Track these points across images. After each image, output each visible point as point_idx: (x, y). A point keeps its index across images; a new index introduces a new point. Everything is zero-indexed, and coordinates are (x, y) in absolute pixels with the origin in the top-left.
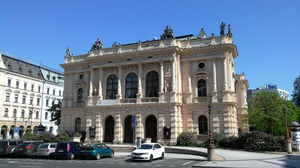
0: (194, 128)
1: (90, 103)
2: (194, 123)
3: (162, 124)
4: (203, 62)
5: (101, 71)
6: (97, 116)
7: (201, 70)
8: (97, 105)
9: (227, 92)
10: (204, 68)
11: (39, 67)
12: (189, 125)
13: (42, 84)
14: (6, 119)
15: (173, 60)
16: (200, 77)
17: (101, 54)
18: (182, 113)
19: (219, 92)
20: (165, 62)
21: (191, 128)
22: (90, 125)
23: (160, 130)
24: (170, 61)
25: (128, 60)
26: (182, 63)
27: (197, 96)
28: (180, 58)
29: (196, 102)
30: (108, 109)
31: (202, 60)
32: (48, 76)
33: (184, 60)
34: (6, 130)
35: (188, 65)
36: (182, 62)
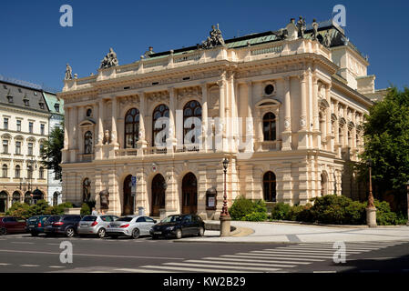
0: (256, 192)
1: (100, 156)
2: (256, 183)
3: (204, 186)
4: (271, 83)
5: (114, 103)
6: (110, 176)
7: (269, 98)
8: (110, 157)
9: (305, 133)
10: (273, 93)
11: (41, 91)
12: (248, 187)
13: (46, 120)
14: (4, 181)
15: (221, 83)
16: (266, 109)
17: (114, 75)
18: (238, 169)
19: (294, 133)
20: (210, 86)
21: (250, 191)
22: (101, 189)
23: (201, 197)
24: (216, 84)
25: (154, 84)
26: (238, 87)
27: (262, 140)
28: (235, 78)
29: (260, 150)
30: (126, 164)
31: (271, 81)
32: (57, 106)
33: (241, 81)
34: (6, 199)
35: (248, 89)
36: (239, 85)
